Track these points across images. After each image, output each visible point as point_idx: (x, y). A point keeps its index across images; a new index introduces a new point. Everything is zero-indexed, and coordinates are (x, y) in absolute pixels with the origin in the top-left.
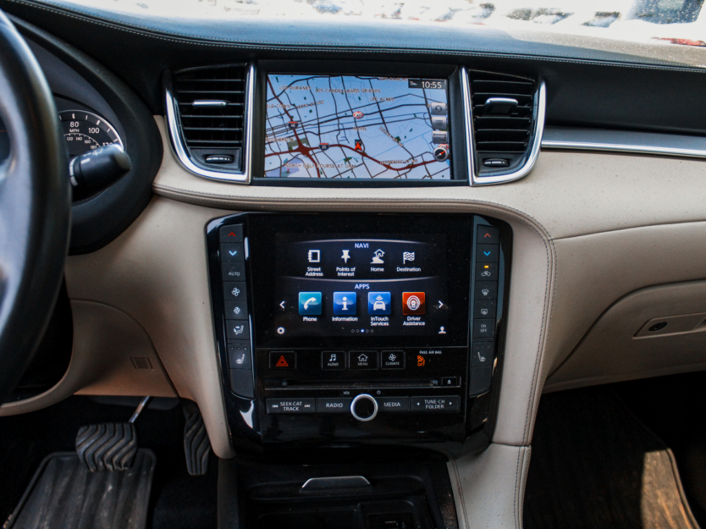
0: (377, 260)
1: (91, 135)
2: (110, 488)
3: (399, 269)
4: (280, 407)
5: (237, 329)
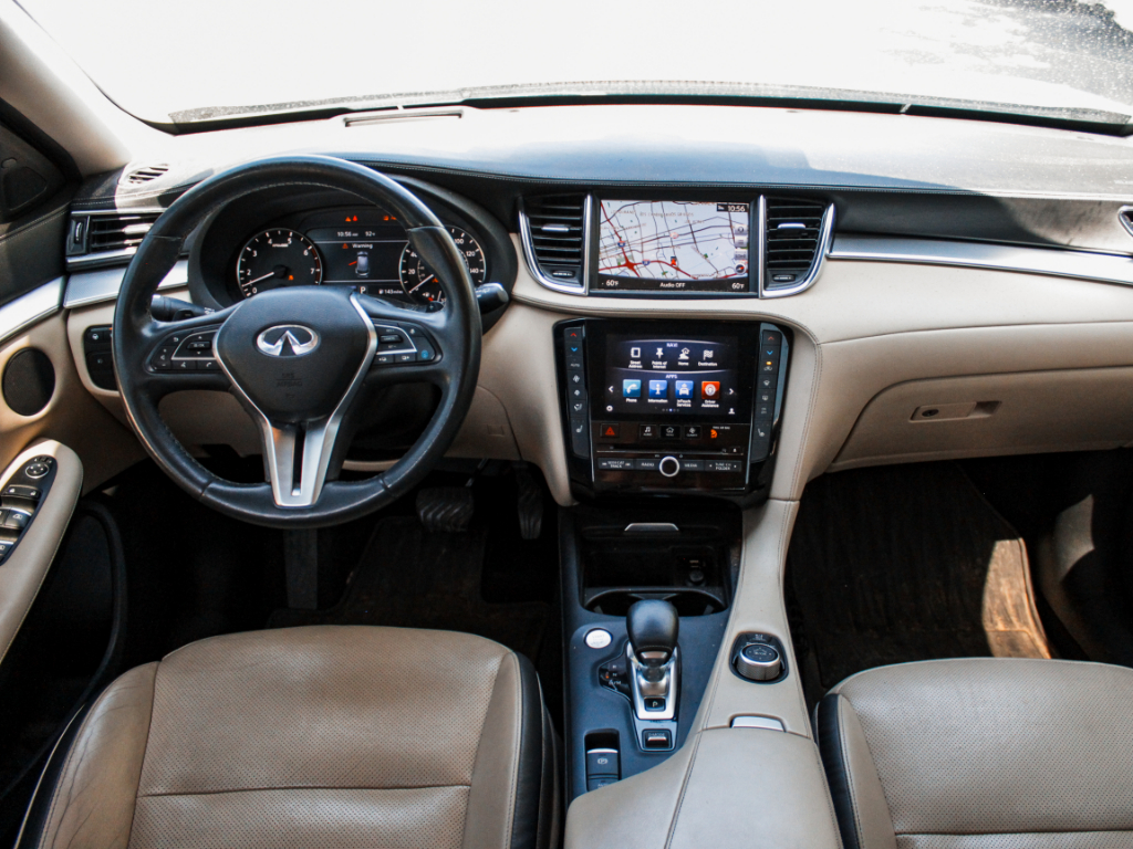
0: (683, 356)
2: (444, 551)
3: (700, 364)
4: (608, 465)
5: (577, 407)
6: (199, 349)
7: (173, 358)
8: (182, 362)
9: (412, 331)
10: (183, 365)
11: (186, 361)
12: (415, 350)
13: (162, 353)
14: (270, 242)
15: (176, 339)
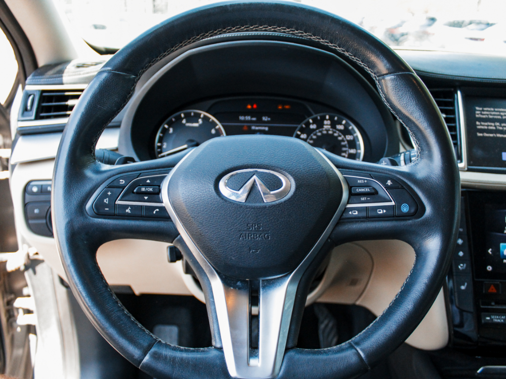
1: (339, 130)
4: (492, 319)
5: (461, 266)
6: (146, 193)
7: (118, 202)
8: (127, 207)
9: (389, 183)
10: (128, 211)
11: (131, 206)
12: (393, 203)
13: (107, 196)
14: (184, 121)
15: (122, 182)
